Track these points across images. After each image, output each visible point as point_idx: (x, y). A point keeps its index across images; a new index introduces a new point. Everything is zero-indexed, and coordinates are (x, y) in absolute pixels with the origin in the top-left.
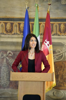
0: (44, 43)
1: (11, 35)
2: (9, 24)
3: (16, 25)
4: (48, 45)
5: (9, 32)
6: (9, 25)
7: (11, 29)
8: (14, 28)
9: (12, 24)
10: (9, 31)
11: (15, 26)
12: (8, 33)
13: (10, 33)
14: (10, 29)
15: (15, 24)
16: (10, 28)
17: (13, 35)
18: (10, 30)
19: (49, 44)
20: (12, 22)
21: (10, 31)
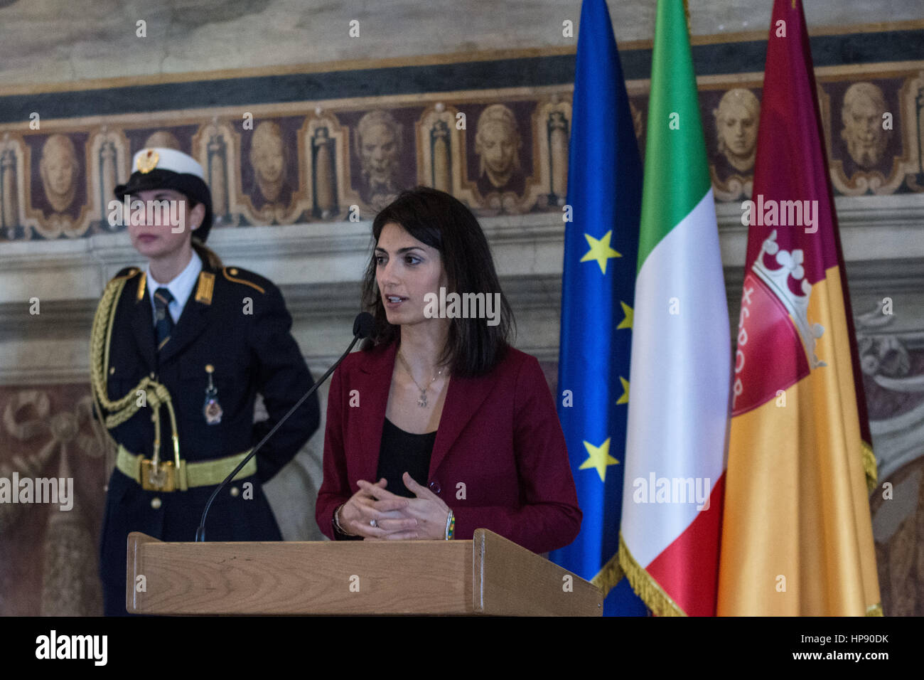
0: (759, 267)
1: (524, 212)
2: (499, 115)
3: (556, 117)
4: (795, 286)
5: (501, 190)
6: (500, 126)
7: (516, 160)
8: (543, 144)
9: (523, 114)
10: (501, 174)
11: (550, 130)
12: (495, 202)
13: (509, 200)
14: (511, 164)
15: (549, 107)
16: (509, 151)
17: (536, 209)
18: (505, 168)
19: (799, 273)
20: (525, 92)
21: (505, 180)
